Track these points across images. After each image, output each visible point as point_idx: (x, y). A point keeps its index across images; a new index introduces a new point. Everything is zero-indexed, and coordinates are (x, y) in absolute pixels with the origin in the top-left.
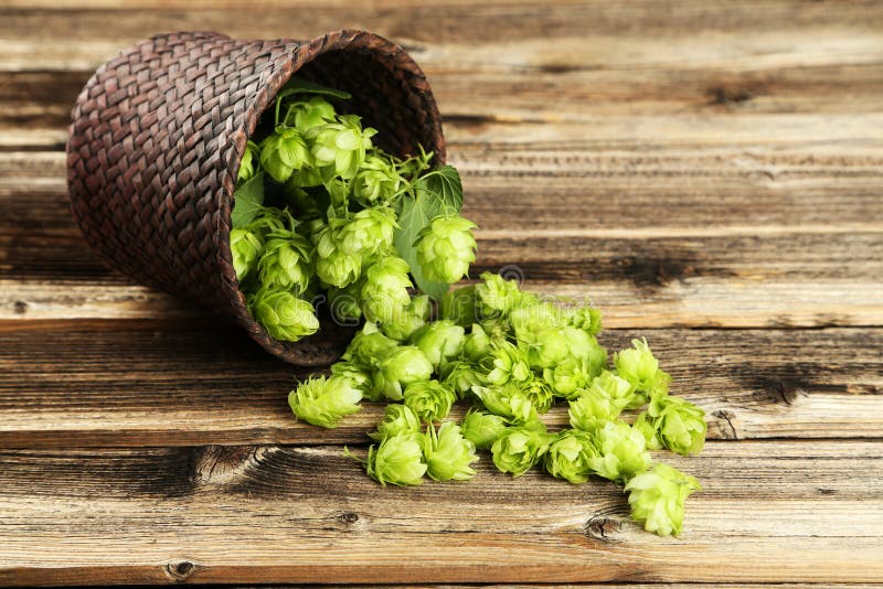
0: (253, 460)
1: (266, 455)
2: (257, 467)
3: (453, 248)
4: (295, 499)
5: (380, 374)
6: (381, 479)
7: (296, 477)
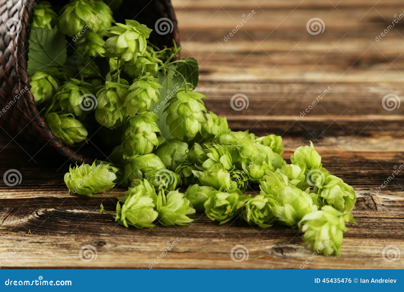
0: (36, 215)
1: (46, 212)
2: (37, 218)
3: (191, 111)
4: (62, 235)
5: (129, 165)
6: (125, 223)
7: (65, 223)
